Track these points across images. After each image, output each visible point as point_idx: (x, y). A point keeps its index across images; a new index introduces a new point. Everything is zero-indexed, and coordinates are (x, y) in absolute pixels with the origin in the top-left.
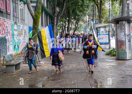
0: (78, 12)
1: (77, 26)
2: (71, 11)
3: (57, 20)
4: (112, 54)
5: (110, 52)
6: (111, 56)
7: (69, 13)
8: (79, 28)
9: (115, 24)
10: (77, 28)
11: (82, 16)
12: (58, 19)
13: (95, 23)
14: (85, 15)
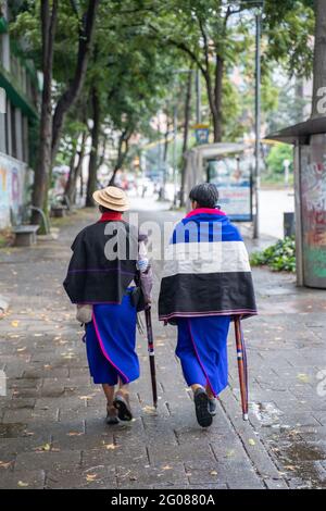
0: (129, 100)
1: (123, 150)
2: (104, 95)
3: (56, 125)
4: (276, 262)
5: (265, 255)
6: (274, 271)
7: (95, 101)
8: (131, 159)
9: (294, 143)
10: (126, 160)
11: (143, 112)
12: (57, 123)
13: (198, 140)
14: (154, 113)
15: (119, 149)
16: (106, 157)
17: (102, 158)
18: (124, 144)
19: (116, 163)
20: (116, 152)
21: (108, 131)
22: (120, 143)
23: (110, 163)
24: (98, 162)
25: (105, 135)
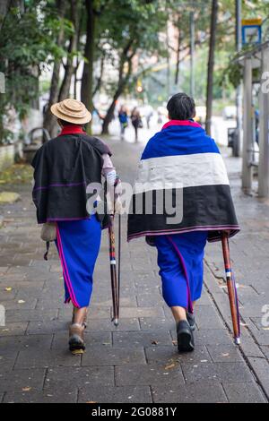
15: (121, 69)
16: (105, 79)
17: (99, 80)
18: (126, 64)
19: (117, 88)
20: (117, 72)
21: (107, 47)
22: (122, 62)
23: (109, 87)
24: (94, 86)
25: (104, 52)
